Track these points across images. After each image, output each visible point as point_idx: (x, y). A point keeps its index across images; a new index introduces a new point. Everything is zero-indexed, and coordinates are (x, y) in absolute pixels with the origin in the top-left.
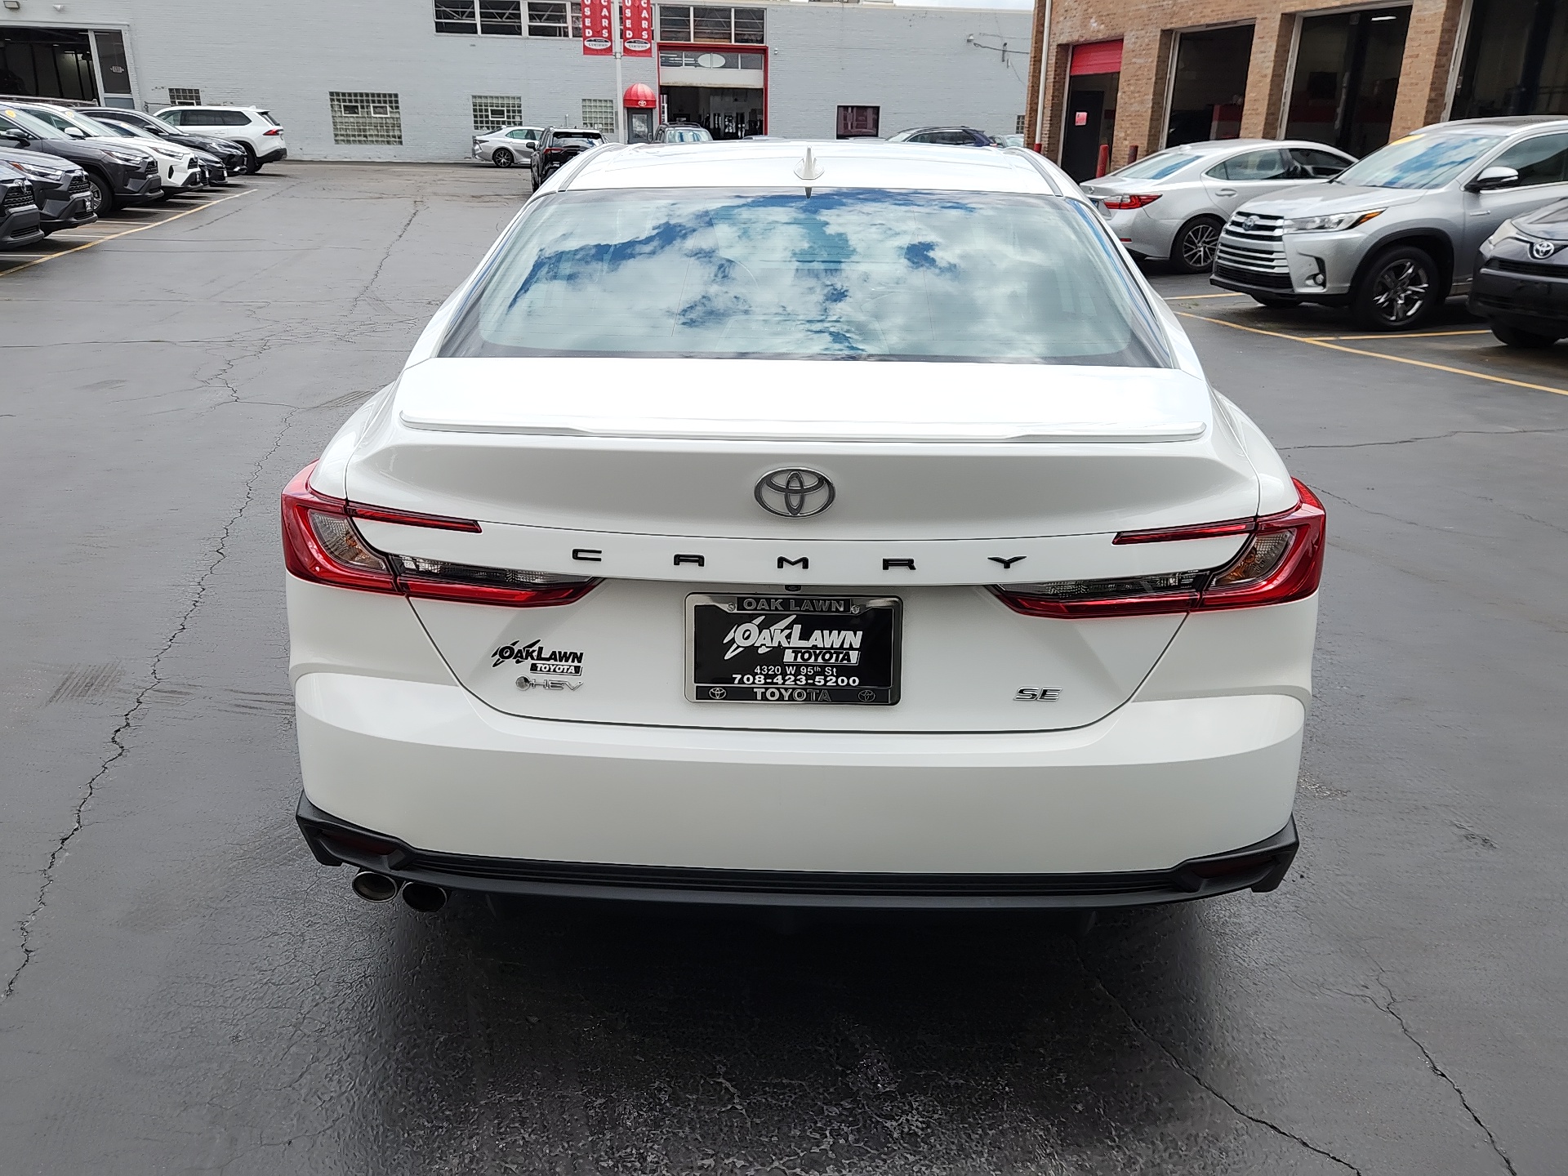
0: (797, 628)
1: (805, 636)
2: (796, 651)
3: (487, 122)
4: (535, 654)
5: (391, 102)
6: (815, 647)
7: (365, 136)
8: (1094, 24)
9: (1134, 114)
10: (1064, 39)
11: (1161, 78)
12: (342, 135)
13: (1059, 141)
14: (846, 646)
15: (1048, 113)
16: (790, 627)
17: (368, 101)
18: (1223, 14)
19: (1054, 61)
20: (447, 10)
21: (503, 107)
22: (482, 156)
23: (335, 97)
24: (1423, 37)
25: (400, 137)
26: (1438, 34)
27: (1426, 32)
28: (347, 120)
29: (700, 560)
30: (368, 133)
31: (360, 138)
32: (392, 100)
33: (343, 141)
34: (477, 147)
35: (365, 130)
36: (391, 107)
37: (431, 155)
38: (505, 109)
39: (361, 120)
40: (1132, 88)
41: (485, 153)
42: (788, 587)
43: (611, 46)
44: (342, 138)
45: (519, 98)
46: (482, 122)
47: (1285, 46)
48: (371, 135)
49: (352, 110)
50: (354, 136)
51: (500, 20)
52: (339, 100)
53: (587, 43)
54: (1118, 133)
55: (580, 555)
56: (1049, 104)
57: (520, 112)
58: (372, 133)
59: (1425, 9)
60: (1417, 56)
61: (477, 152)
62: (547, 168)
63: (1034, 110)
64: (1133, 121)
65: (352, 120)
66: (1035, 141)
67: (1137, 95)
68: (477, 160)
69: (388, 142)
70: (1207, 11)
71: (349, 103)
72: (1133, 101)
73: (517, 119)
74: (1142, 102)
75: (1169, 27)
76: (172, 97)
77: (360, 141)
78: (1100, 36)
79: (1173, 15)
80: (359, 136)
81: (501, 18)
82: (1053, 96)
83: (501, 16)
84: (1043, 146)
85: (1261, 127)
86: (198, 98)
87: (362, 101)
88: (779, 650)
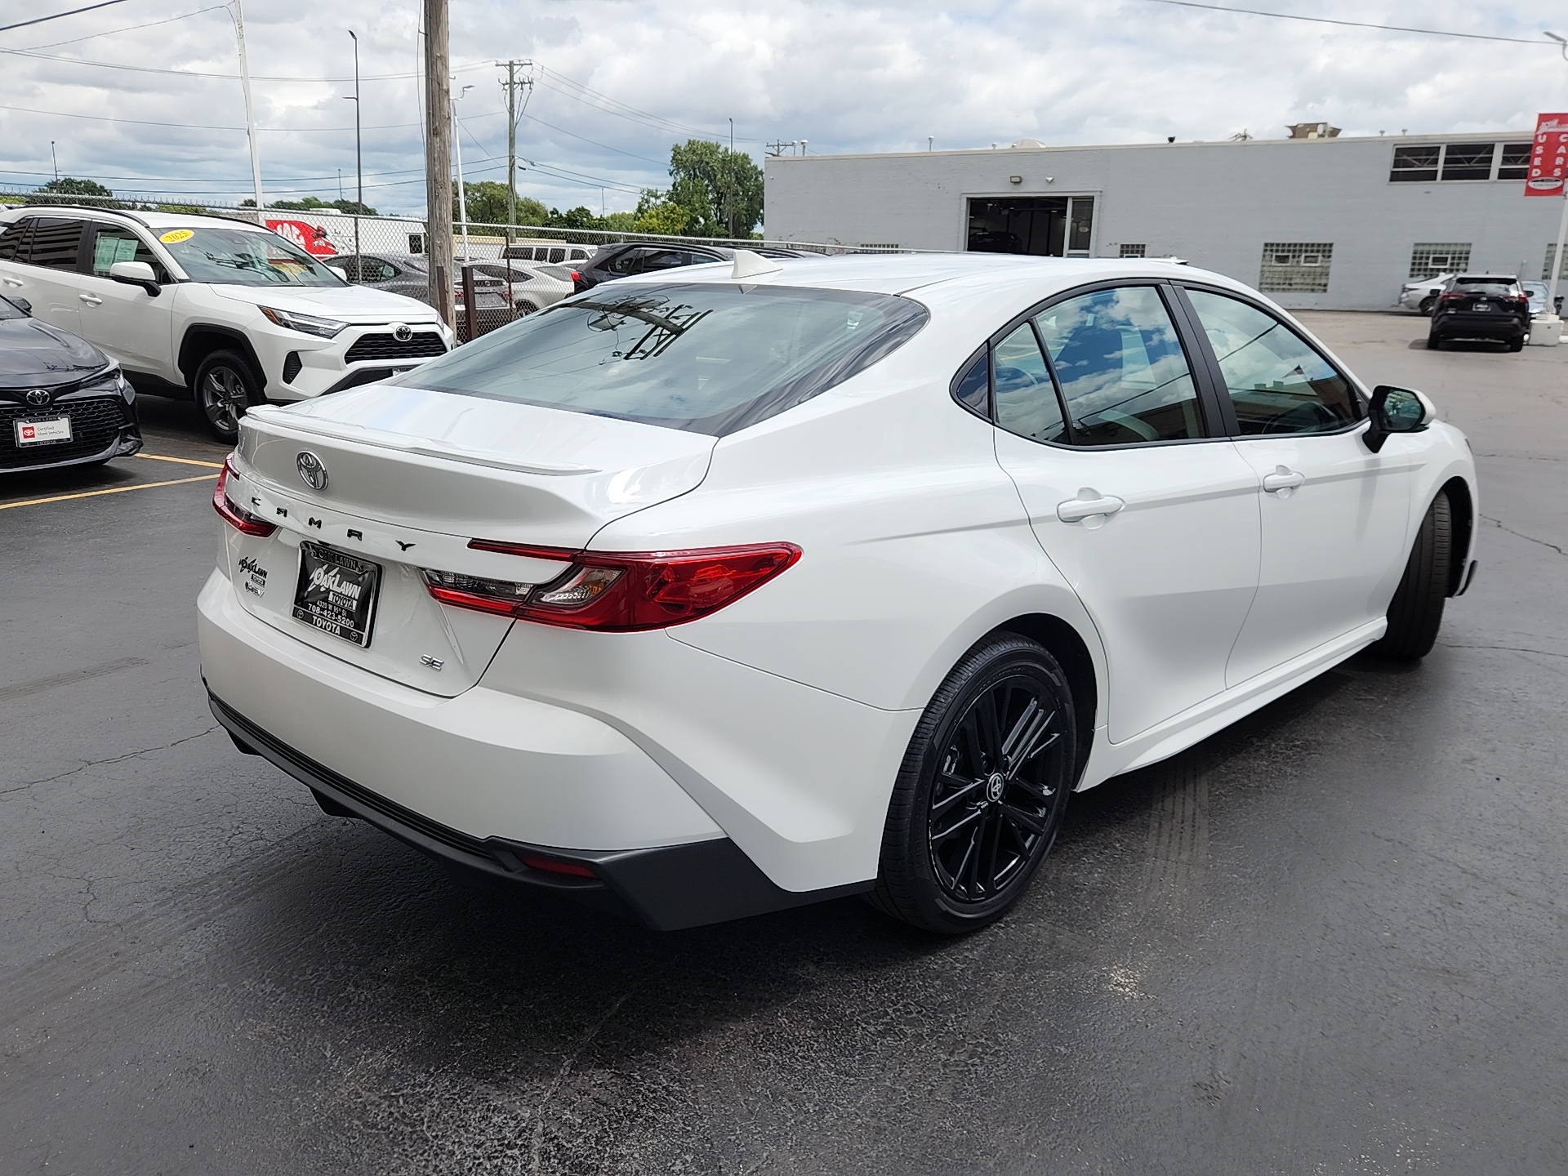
0: (338, 576)
1: (339, 585)
2: (335, 593)
3: (1426, 270)
5: (1324, 251)
6: (342, 593)
7: (1290, 284)
12: (1267, 284)
14: (353, 596)
16: (335, 576)
17: (1300, 251)
20: (1409, 158)
21: (1448, 254)
22: (1409, 304)
23: (1268, 248)
25: (1325, 285)
28: (1275, 269)
30: (1293, 282)
31: (1284, 287)
32: (1326, 249)
33: (1267, 289)
34: (1404, 295)
35: (1291, 279)
36: (1324, 256)
37: (1354, 303)
38: (1450, 256)
39: (1289, 269)
41: (1412, 301)
43: (1562, 186)
44: (1267, 286)
45: (1470, 244)
46: (1419, 270)
48: (1296, 284)
49: (1282, 259)
50: (1279, 284)
51: (1467, 165)
52: (1272, 251)
53: (1531, 184)
57: (1467, 258)
58: (1297, 281)
61: (1403, 300)
62: (1440, 314)
65: (1280, 269)
68: (1403, 308)
69: (1313, 290)
71: (1281, 253)
73: (1462, 266)
76: (1122, 252)
77: (1284, 289)
80: (1284, 284)
81: (1469, 163)
83: (1469, 160)
86: (1143, 252)
87: (1294, 251)
88: (328, 591)
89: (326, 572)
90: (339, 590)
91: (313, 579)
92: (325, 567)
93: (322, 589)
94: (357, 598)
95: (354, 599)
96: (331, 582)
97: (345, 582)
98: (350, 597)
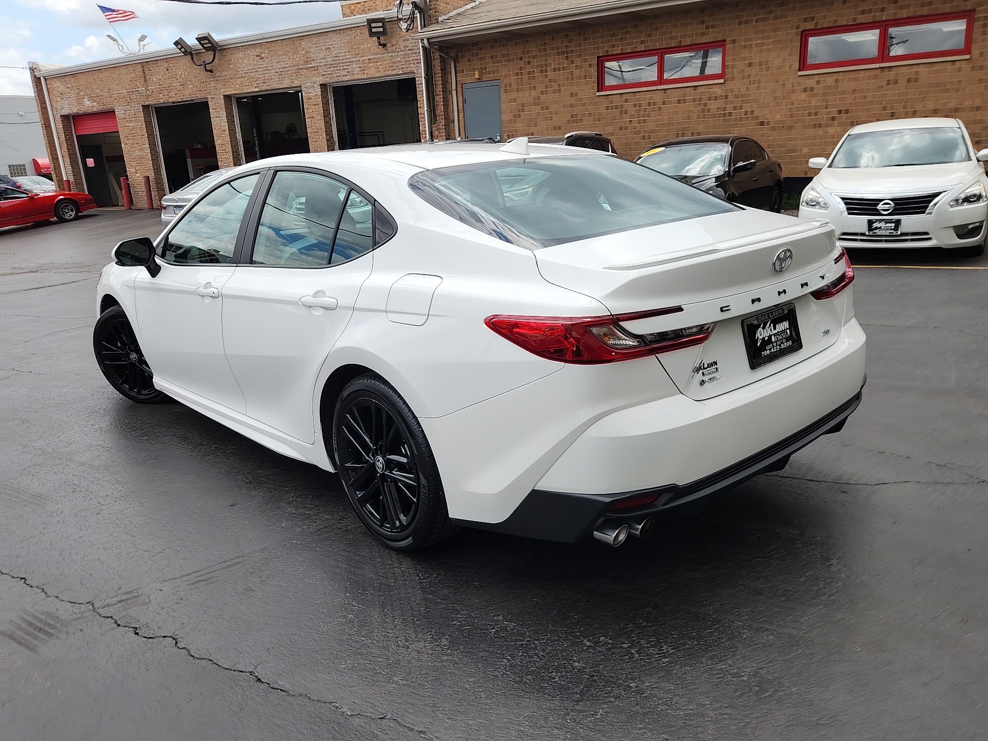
0: (772, 325)
1: (775, 329)
2: (774, 335)
4: (702, 367)
6: (778, 332)
8: (87, 102)
9: (137, 158)
10: (66, 112)
11: (151, 135)
13: (81, 177)
14: (786, 328)
15: (68, 160)
16: (770, 326)
18: (183, 96)
19: (61, 126)
24: (313, 107)
26: (321, 105)
27: (314, 105)
29: (759, 300)
40: (131, 141)
42: (775, 306)
47: (231, 113)
54: (130, 170)
55: (724, 309)
56: (66, 154)
59: (310, 93)
60: (313, 117)
63: (55, 159)
64: (139, 162)
66: (62, 178)
67: (136, 145)
70: (172, 94)
72: (134, 149)
74: (142, 149)
75: (147, 103)
78: (95, 109)
79: (148, 97)
82: (68, 149)
84: (71, 181)
85: (231, 160)
88: (770, 337)
89: (764, 328)
90: (776, 331)
91: (758, 338)
92: (762, 326)
93: (766, 338)
94: (788, 327)
95: (787, 329)
96: (769, 331)
97: (777, 325)
98: (785, 330)
